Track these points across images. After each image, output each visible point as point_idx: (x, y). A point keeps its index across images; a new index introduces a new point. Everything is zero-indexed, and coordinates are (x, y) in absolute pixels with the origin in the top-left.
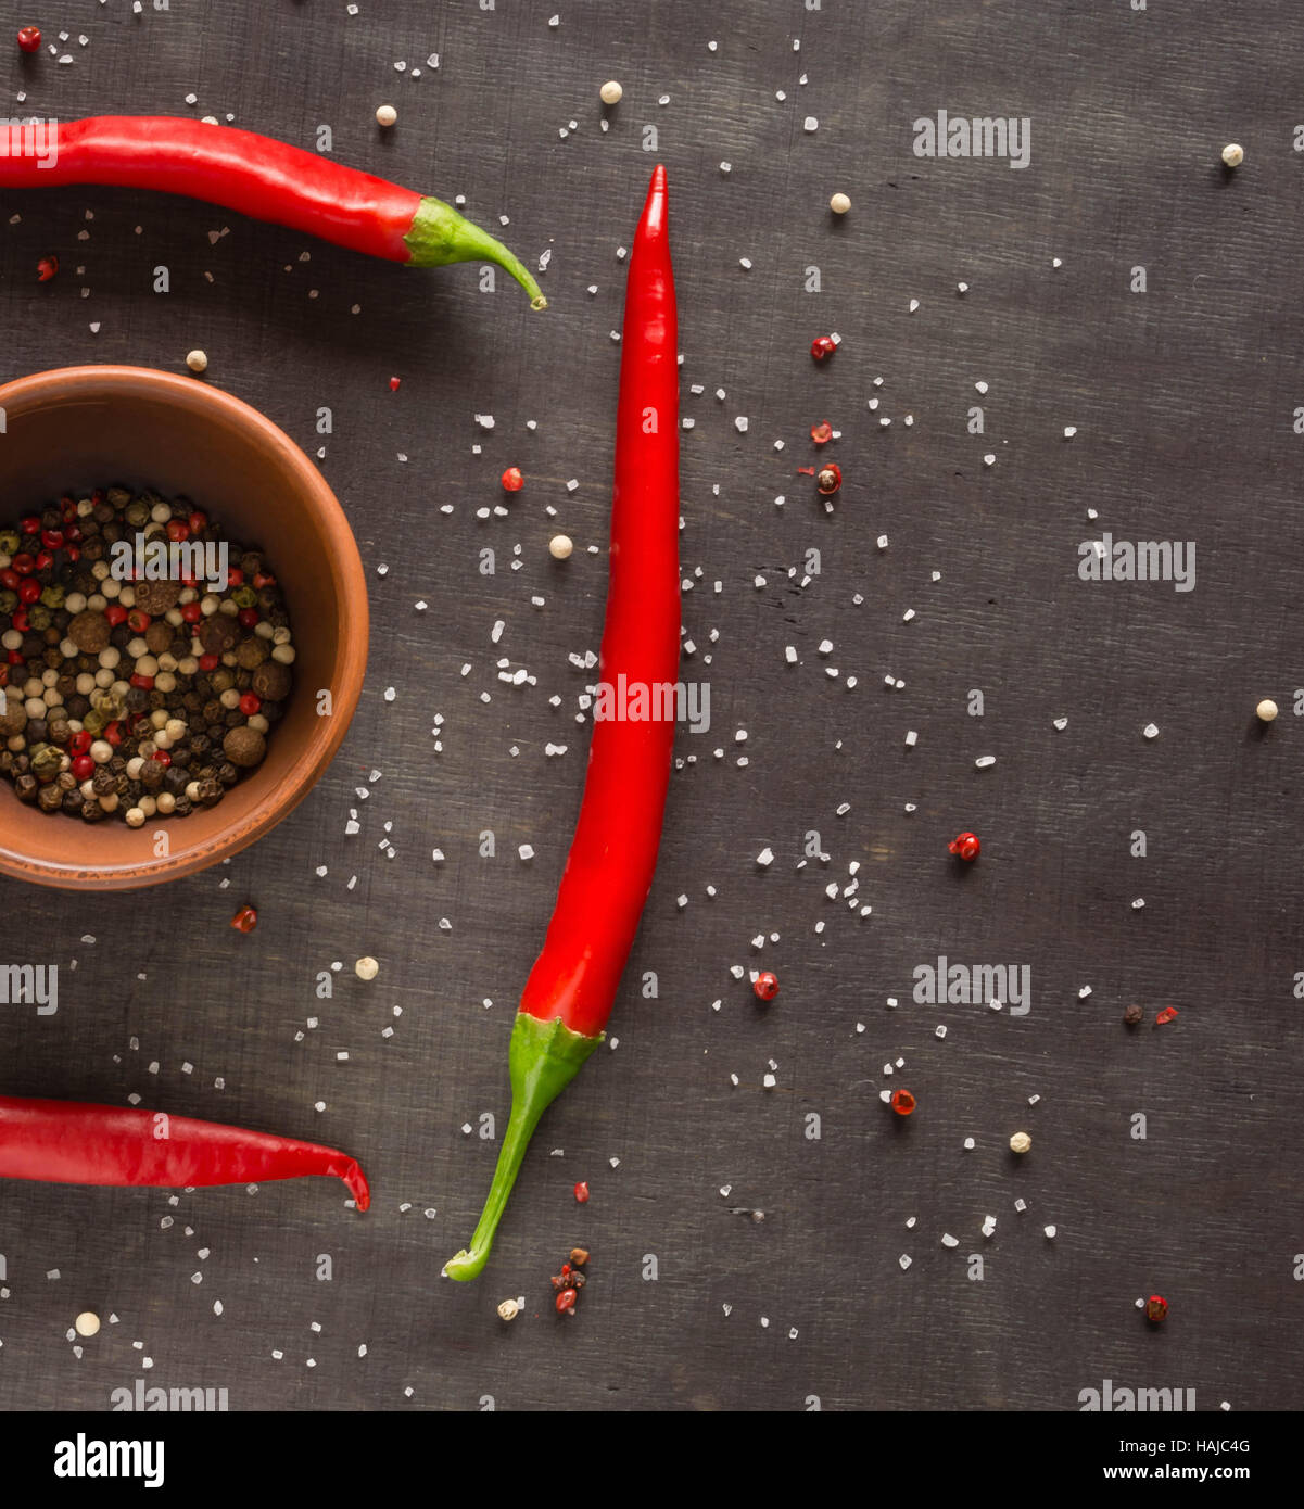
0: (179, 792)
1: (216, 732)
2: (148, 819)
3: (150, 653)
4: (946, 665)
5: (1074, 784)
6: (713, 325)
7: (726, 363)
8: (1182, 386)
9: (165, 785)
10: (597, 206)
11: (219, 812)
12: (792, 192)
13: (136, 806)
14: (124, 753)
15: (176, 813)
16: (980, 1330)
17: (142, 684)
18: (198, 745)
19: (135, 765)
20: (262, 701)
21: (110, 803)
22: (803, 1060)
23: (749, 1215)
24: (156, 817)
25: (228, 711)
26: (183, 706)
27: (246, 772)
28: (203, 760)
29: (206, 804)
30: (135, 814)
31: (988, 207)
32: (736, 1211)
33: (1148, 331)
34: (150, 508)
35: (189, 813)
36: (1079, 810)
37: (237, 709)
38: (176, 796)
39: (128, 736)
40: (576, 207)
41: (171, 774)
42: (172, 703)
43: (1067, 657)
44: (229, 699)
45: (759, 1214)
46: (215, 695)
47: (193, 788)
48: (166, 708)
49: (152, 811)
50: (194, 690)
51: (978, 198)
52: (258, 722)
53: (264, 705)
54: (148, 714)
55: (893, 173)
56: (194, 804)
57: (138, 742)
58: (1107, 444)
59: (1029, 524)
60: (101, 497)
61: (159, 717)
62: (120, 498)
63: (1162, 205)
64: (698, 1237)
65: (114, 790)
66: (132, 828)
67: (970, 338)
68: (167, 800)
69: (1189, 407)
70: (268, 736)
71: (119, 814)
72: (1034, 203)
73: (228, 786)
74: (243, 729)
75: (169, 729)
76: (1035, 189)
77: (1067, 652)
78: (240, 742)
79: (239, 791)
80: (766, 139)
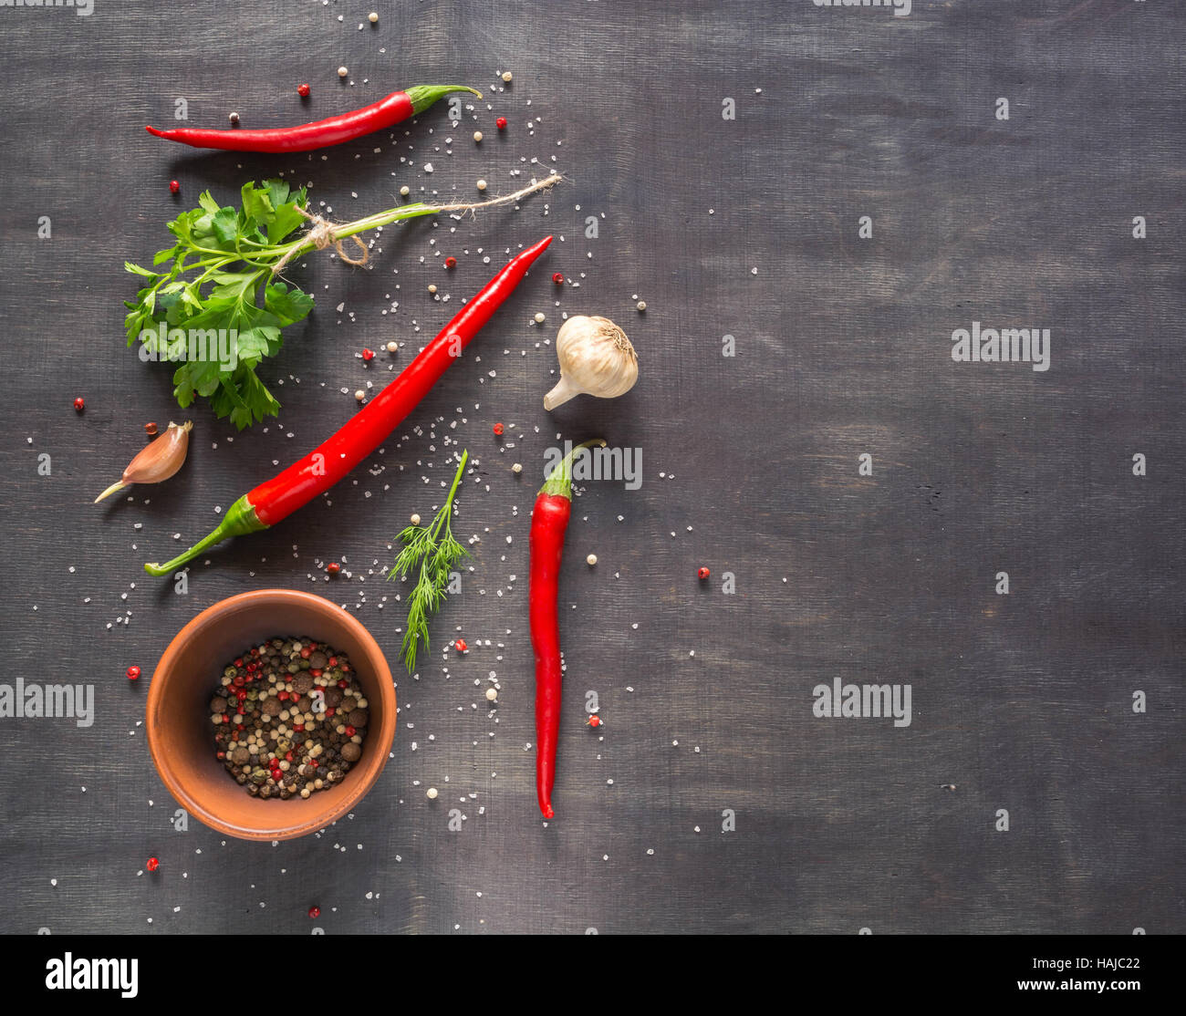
0: (324, 778)
1: (337, 746)
2: (311, 792)
3: (300, 713)
4: (1009, 524)
5: (1074, 573)
6: (885, 378)
7: (892, 394)
8: (1102, 385)
9: (316, 776)
10: (825, 328)
11: (344, 784)
12: (913, 314)
13: (304, 788)
14: (295, 764)
15: (324, 789)
16: (1062, 831)
17: (299, 729)
18: (330, 755)
19: (301, 768)
20: (355, 729)
21: (293, 788)
22: (965, 713)
23: (948, 788)
24: (315, 791)
25: (340, 735)
26: (319, 737)
27: (353, 765)
28: (333, 761)
29: (337, 782)
30: (305, 792)
31: (1004, 312)
32: (942, 786)
33: (1084, 362)
34: (292, 646)
35: (330, 787)
36: (1078, 584)
37: (345, 734)
38: (323, 780)
39: (296, 754)
40: (816, 330)
41: (319, 770)
42: (314, 737)
43: (1064, 514)
44: (341, 729)
45: (953, 787)
46: (333, 729)
47: (330, 776)
48: (311, 738)
49: (312, 788)
50: (324, 728)
51: (999, 308)
52: (356, 739)
53: (357, 731)
54: (303, 744)
55: (958, 300)
56: (331, 783)
57: (301, 758)
58: (1071, 415)
59: (1041, 455)
60: (269, 644)
61: (309, 744)
62: (279, 644)
63: (1083, 303)
64: (926, 800)
65: (293, 782)
66: (304, 799)
67: (1003, 372)
68: (319, 783)
69: (1107, 394)
70: (362, 746)
71: (298, 792)
72: (1024, 308)
73: (346, 772)
74: (350, 744)
75: (315, 750)
76: (1024, 301)
77: (1063, 512)
78: (348, 751)
79: (352, 775)
80: (898, 290)
